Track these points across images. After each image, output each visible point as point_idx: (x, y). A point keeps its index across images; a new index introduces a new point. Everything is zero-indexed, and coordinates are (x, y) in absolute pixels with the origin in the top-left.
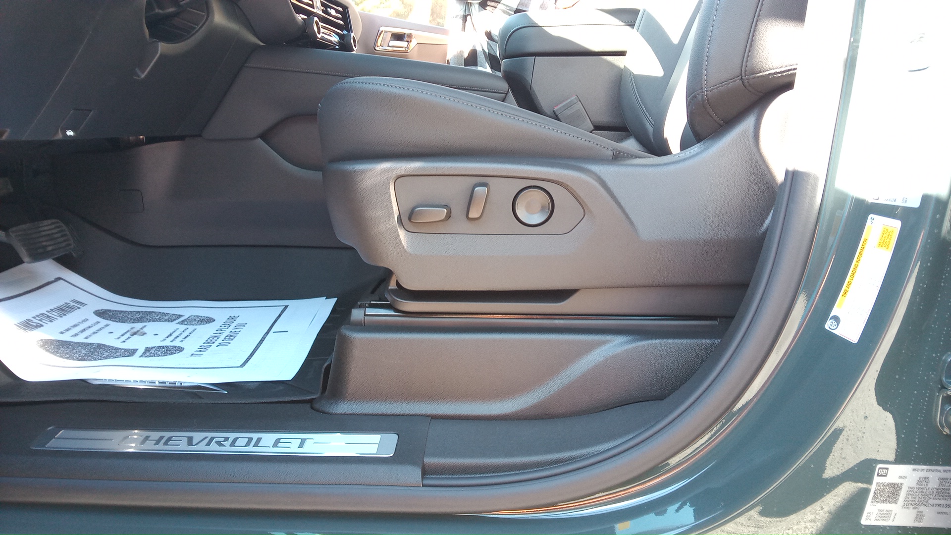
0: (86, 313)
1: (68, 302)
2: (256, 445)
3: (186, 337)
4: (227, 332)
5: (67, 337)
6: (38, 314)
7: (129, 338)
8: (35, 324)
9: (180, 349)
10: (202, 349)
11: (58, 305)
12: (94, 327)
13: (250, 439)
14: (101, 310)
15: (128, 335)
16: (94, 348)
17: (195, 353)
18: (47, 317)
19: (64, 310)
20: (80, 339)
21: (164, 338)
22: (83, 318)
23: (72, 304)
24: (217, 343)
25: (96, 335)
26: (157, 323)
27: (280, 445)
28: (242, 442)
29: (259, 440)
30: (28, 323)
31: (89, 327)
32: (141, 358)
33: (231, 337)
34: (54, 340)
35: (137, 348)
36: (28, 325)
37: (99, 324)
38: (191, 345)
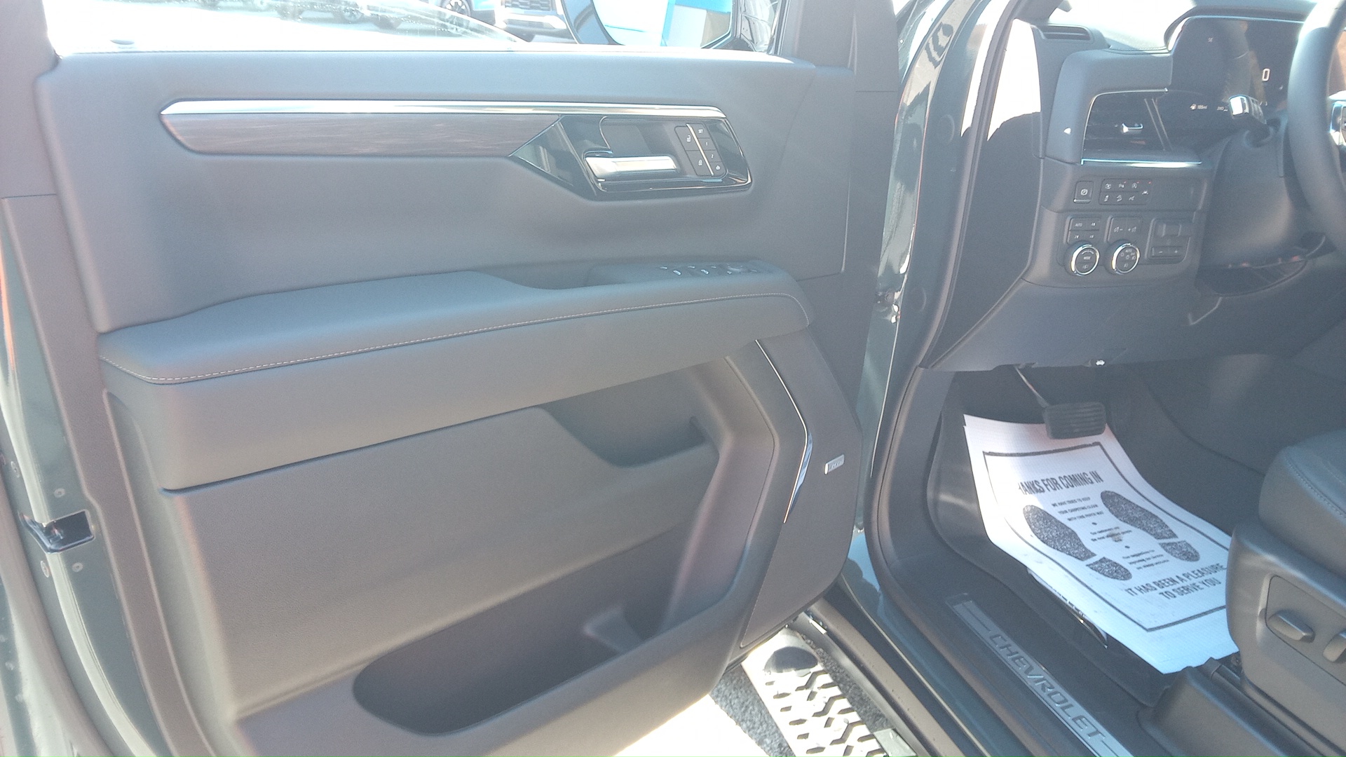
0: (1093, 492)
1: (1088, 473)
2: (1063, 709)
3: (1148, 566)
4: (1187, 583)
5: (1054, 512)
6: (1049, 478)
7: (1103, 538)
8: (1038, 488)
9: (1126, 575)
10: (1146, 588)
11: (1075, 473)
12: (1088, 510)
13: (1066, 700)
14: (1112, 492)
15: (1104, 534)
16: (1065, 535)
17: (1134, 590)
18: (1054, 484)
19: (1075, 480)
20: (1063, 519)
21: (1129, 555)
22: (1086, 496)
23: (1090, 476)
24: (1163, 590)
25: (1082, 519)
26: (1145, 533)
27: (1079, 721)
28: (1057, 697)
29: (1071, 706)
30: (1033, 485)
31: (1083, 508)
32: (1087, 567)
33: (1186, 590)
34: (1041, 510)
35: (1095, 552)
36: (1031, 487)
37: (1096, 508)
38: (1140, 577)
